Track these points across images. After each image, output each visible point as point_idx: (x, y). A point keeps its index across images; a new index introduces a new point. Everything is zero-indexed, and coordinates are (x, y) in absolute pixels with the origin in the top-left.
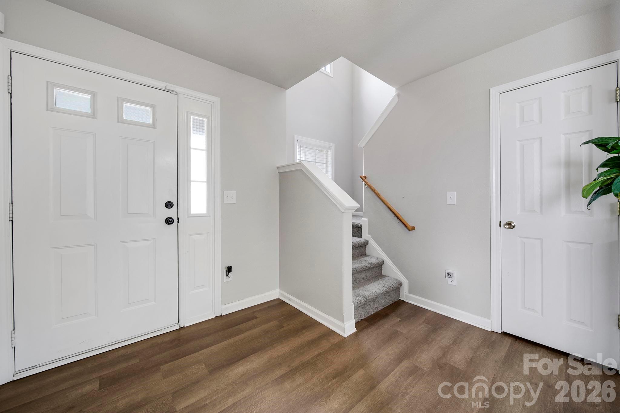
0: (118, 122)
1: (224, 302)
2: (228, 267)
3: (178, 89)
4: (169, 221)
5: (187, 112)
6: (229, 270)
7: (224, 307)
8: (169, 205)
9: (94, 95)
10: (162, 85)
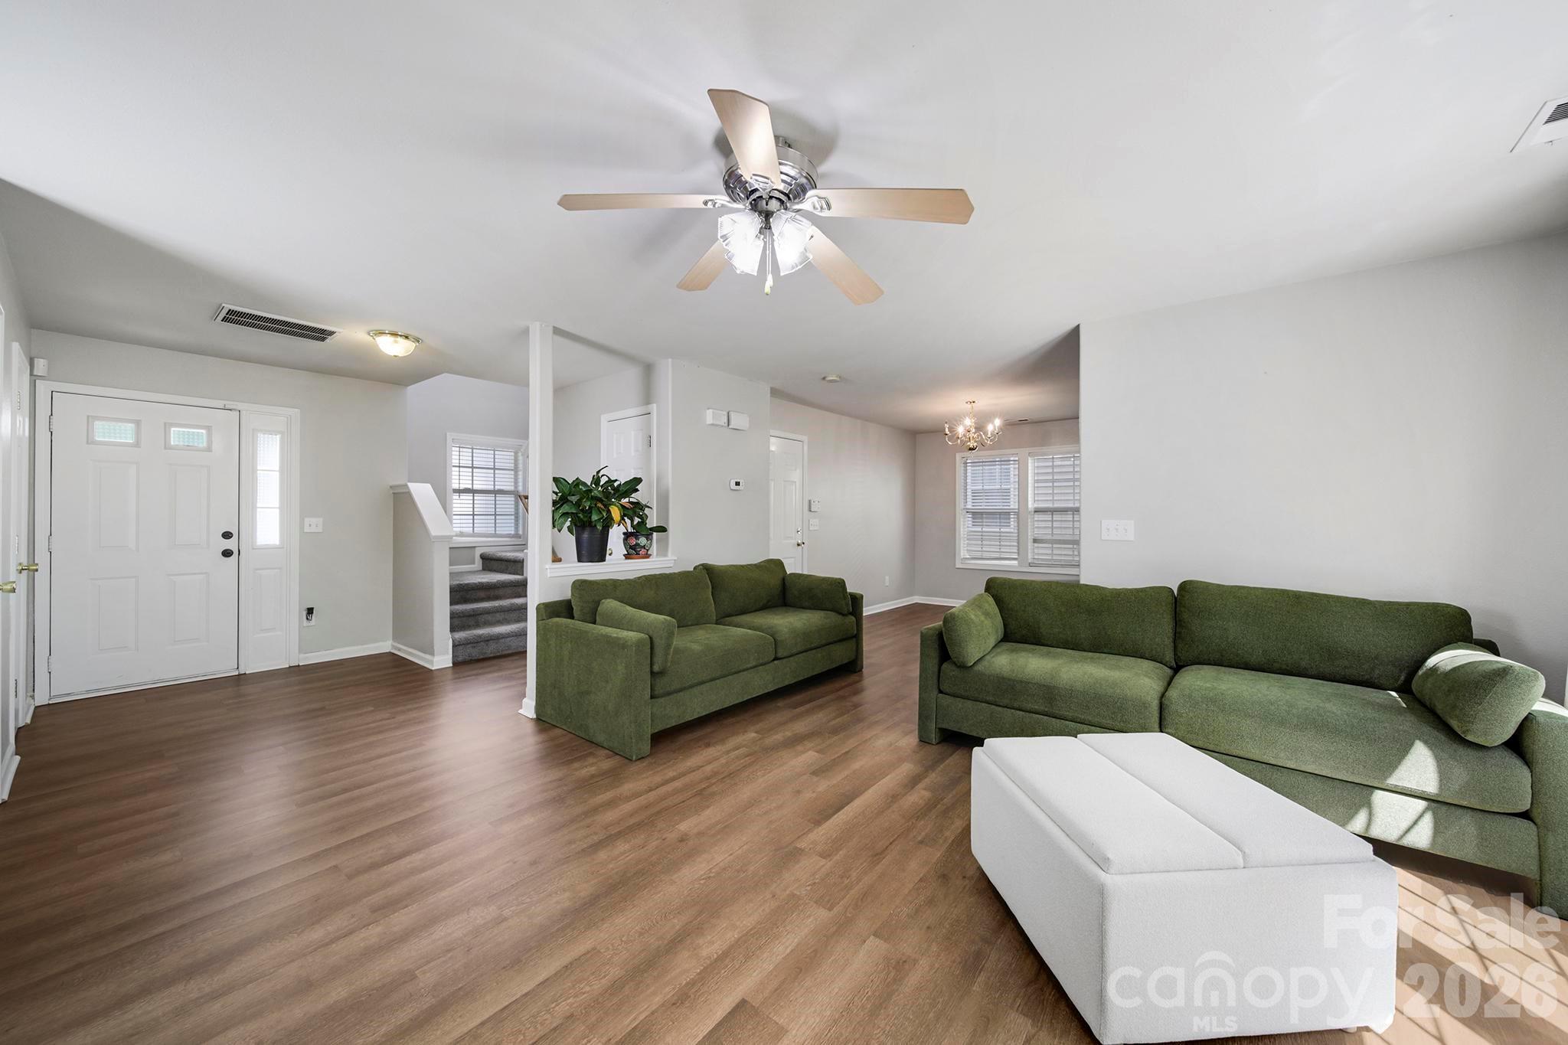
0: (165, 448)
1: (302, 650)
2: (308, 609)
3: (240, 406)
4: (227, 553)
5: (253, 430)
6: (310, 611)
7: (302, 656)
8: (227, 535)
9: (138, 423)
10: (220, 404)
